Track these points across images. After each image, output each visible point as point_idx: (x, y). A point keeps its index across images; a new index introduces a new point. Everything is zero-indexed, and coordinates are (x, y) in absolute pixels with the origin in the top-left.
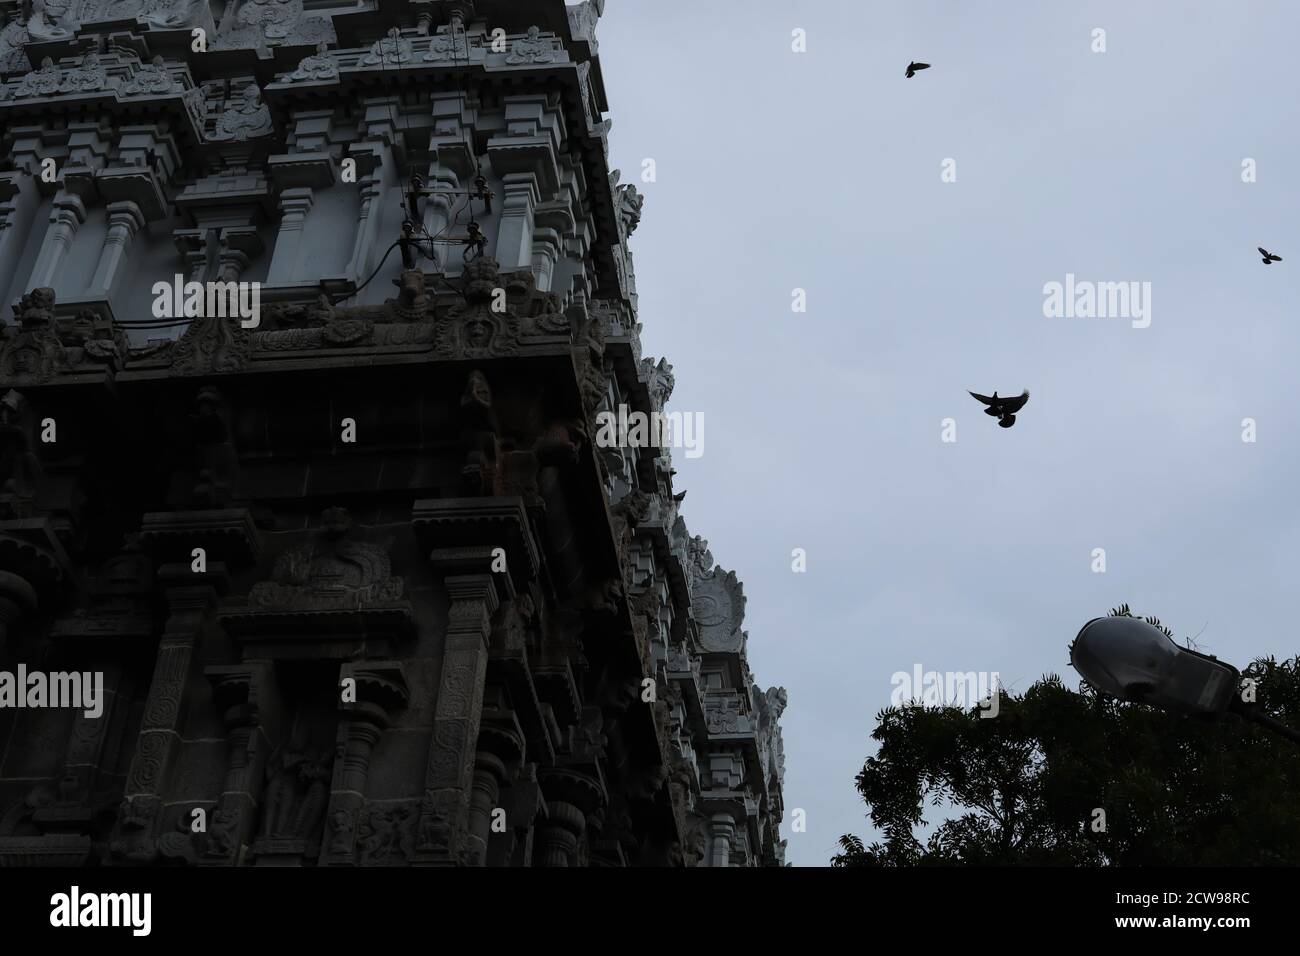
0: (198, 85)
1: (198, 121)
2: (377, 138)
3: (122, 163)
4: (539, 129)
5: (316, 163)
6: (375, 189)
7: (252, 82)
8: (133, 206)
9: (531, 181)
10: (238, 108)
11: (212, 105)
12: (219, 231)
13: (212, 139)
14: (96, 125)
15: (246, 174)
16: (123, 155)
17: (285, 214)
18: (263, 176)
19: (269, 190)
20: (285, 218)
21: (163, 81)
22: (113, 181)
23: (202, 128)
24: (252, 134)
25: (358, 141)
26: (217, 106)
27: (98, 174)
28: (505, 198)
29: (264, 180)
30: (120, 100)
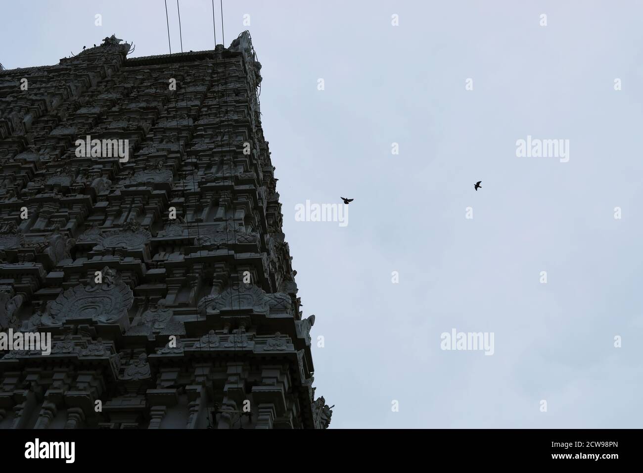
0: (118, 352)
1: (116, 370)
2: (198, 384)
3: (78, 389)
4: (278, 382)
5: (169, 394)
6: (196, 408)
7: (144, 352)
8: (80, 410)
9: (272, 408)
10: (136, 364)
11: (124, 361)
12: (120, 425)
13: (122, 379)
14: (66, 370)
15: (136, 397)
16: (78, 385)
17: (152, 418)
18: (144, 398)
19: (146, 405)
20: (151, 420)
21: (101, 350)
22: (72, 397)
23: (117, 372)
24: (141, 377)
25: (190, 384)
26: (126, 362)
27: (65, 394)
28: (259, 415)
29: (145, 400)
30: (80, 358)
